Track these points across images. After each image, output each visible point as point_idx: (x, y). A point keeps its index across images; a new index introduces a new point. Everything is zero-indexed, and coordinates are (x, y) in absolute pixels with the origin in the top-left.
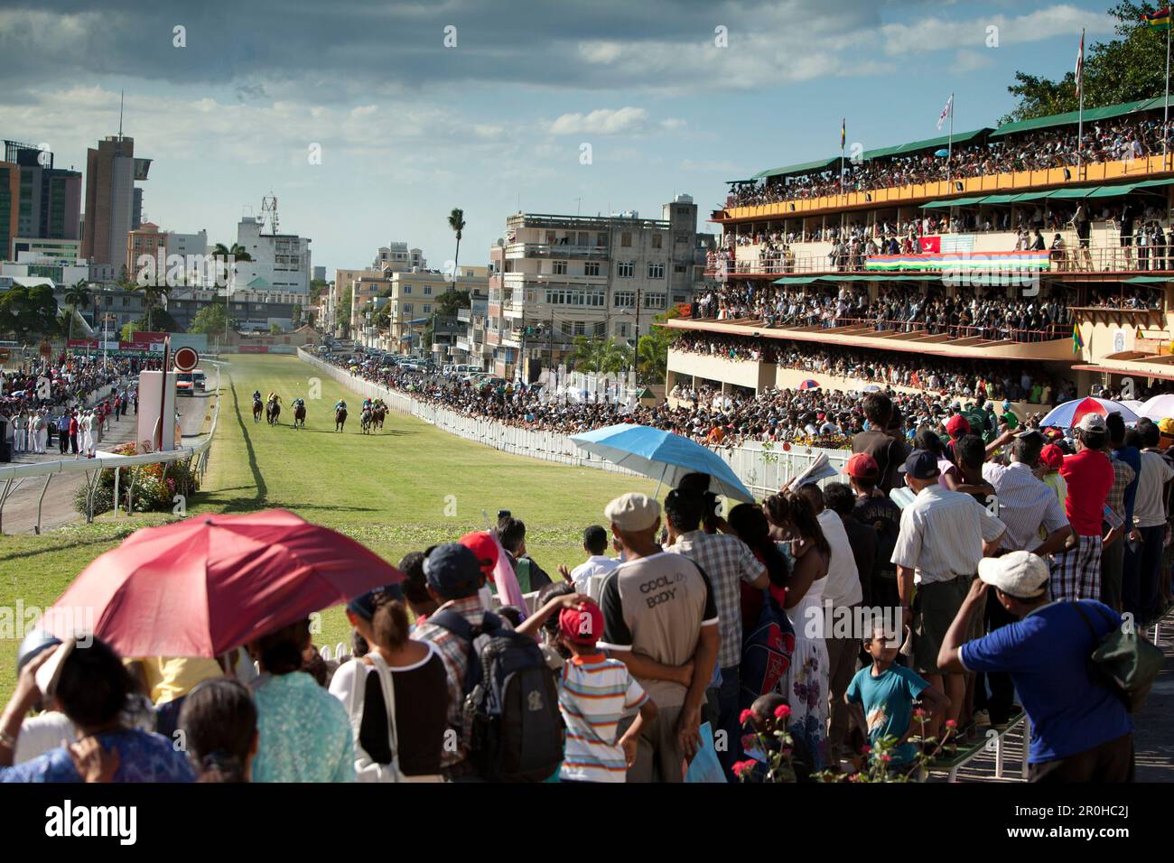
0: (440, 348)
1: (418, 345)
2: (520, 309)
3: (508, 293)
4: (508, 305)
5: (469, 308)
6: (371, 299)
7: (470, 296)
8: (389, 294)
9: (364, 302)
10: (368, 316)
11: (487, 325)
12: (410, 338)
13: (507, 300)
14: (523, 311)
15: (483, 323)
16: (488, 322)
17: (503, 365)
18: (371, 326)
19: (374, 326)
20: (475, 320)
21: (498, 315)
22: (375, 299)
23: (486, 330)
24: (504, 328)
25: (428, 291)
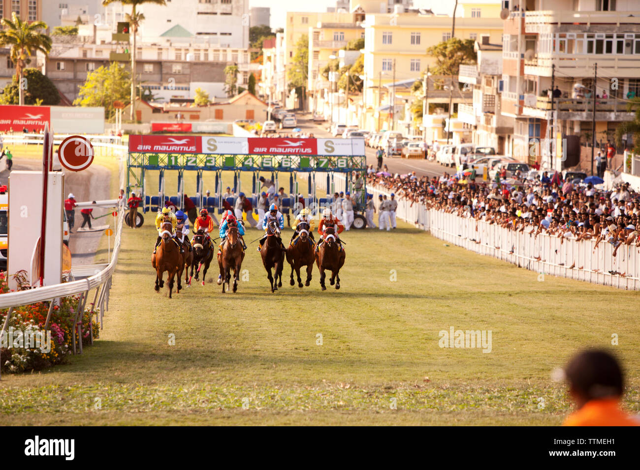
0: (435, 121)
1: (402, 118)
2: (549, 63)
3: (531, 41)
4: (531, 58)
5: (476, 63)
6: (335, 52)
7: (476, 47)
8: (361, 45)
9: (326, 58)
10: (332, 76)
11: (501, 88)
12: (391, 108)
13: (530, 51)
14: (553, 66)
15: (495, 84)
16: (502, 83)
17: (526, 144)
18: (336, 91)
19: (341, 91)
20: (484, 81)
21: (517, 73)
22: (342, 53)
23: (499, 95)
24: (525, 91)
25: (416, 40)
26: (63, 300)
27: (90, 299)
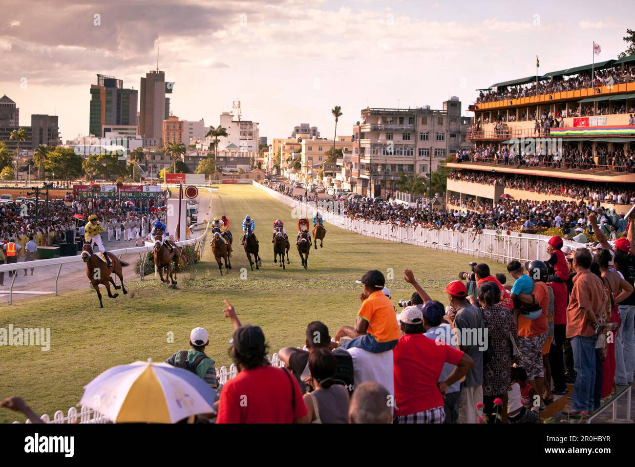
0: (327, 179)
1: (316, 178)
2: (369, 158)
3: (362, 150)
4: (363, 156)
5: (343, 158)
6: (291, 154)
7: (343, 152)
8: (300, 151)
9: (287, 156)
10: (290, 163)
11: (352, 167)
12: (311, 174)
13: (362, 154)
14: (371, 159)
15: (350, 166)
16: (352, 165)
17: (361, 188)
18: (291, 168)
19: (293, 168)
20: (345, 164)
21: (358, 162)
22: (293, 154)
23: (351, 170)
24: (361, 168)
25: (321, 149)
26: (187, 246)
27: (197, 246)
